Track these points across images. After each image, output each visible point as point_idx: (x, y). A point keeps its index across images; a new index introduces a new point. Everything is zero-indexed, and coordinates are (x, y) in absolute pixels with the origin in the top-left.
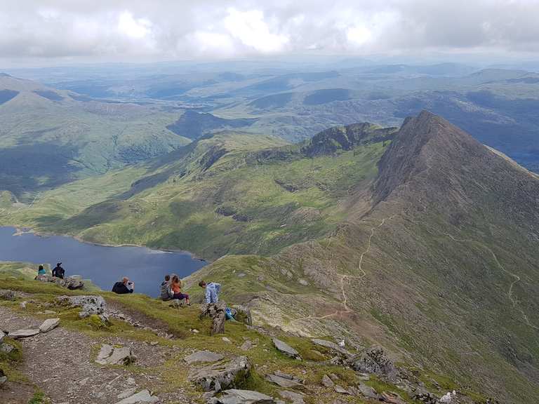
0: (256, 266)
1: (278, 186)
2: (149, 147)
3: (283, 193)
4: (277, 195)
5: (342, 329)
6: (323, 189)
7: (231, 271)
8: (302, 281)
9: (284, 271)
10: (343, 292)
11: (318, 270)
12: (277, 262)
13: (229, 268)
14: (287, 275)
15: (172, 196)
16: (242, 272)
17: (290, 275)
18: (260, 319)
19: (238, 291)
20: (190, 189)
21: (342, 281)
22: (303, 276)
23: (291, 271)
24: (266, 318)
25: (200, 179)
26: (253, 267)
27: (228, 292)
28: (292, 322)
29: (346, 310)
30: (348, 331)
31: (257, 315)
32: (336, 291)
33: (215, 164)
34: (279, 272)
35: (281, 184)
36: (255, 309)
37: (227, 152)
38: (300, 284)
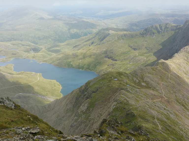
0: (122, 76)
1: (130, 48)
2: (81, 33)
3: (132, 51)
4: (129, 51)
5: (164, 107)
6: (148, 50)
7: (111, 77)
8: (143, 84)
9: (135, 79)
10: (162, 90)
11: (150, 79)
12: (132, 75)
13: (110, 76)
14: (136, 81)
15: (88, 50)
16: (116, 78)
17: (137, 81)
18: (125, 99)
19: (114, 86)
20: (95, 48)
21: (161, 85)
22: (143, 82)
23: (138, 79)
24: (128, 99)
25: (99, 45)
26: (121, 76)
27: (110, 86)
28: (140, 102)
29: (165, 98)
30: (167, 108)
31: (124, 97)
32: (159, 89)
33: (105, 39)
34: (132, 79)
35: (131, 47)
36: (123, 95)
37: (110, 34)
38: (142, 85)
